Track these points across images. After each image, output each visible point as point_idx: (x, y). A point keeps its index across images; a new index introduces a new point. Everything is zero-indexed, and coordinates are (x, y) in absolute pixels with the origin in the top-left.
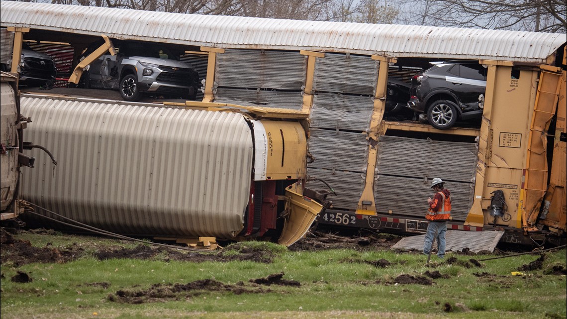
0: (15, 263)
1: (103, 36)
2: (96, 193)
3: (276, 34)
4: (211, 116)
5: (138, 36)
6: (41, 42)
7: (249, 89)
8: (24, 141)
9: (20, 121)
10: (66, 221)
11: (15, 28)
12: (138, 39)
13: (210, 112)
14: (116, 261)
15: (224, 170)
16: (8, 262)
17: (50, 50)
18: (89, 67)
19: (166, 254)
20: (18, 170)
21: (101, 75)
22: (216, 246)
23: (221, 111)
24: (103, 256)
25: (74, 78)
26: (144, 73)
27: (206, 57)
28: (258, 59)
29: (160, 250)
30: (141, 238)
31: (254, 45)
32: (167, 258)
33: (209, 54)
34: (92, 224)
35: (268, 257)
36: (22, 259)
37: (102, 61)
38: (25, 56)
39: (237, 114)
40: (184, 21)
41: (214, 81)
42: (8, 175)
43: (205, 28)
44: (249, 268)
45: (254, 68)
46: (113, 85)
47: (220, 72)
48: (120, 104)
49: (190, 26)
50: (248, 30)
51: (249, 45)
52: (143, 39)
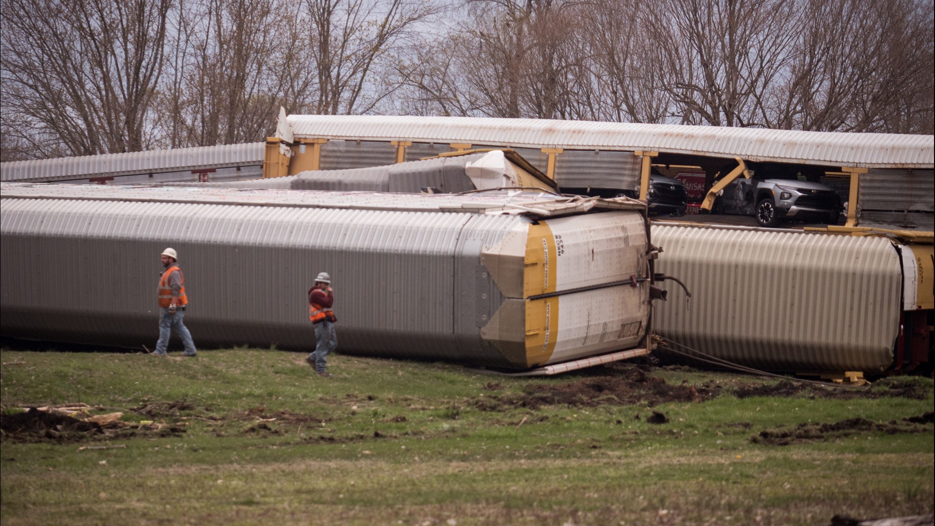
0: (649, 403)
1: (737, 158)
2: (733, 327)
3: (924, 152)
4: (856, 242)
5: (774, 157)
6: (671, 166)
7: (895, 211)
8: (656, 272)
9: (650, 251)
10: (702, 356)
11: (643, 152)
12: (774, 160)
13: (854, 238)
14: (757, 399)
15: (871, 300)
16: (643, 402)
17: (680, 174)
18: (722, 191)
19: (810, 391)
20: (650, 303)
21: (736, 200)
22: (863, 381)
23: (866, 236)
24: (742, 394)
25: (707, 204)
26: (782, 197)
27: (847, 179)
28: (905, 179)
29: (803, 387)
30: (783, 374)
31: (901, 164)
32: (812, 395)
33: (852, 174)
34: (730, 359)
35: (921, 393)
36: (656, 398)
37: (736, 185)
38: (655, 182)
39: (884, 239)
40: (823, 140)
41: (857, 203)
42: (640, 308)
43: (846, 146)
44: (901, 405)
45: (901, 188)
46: (749, 210)
47: (863, 194)
48: (757, 230)
49: (830, 146)
50: (893, 148)
51: (895, 164)
52: (779, 161)
